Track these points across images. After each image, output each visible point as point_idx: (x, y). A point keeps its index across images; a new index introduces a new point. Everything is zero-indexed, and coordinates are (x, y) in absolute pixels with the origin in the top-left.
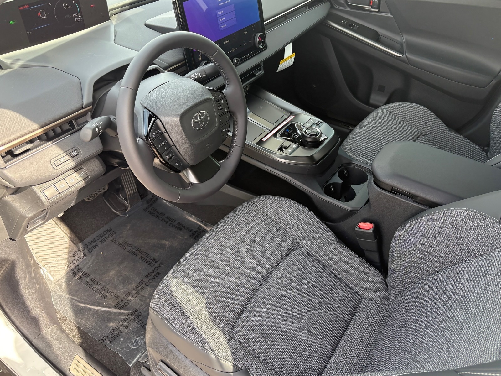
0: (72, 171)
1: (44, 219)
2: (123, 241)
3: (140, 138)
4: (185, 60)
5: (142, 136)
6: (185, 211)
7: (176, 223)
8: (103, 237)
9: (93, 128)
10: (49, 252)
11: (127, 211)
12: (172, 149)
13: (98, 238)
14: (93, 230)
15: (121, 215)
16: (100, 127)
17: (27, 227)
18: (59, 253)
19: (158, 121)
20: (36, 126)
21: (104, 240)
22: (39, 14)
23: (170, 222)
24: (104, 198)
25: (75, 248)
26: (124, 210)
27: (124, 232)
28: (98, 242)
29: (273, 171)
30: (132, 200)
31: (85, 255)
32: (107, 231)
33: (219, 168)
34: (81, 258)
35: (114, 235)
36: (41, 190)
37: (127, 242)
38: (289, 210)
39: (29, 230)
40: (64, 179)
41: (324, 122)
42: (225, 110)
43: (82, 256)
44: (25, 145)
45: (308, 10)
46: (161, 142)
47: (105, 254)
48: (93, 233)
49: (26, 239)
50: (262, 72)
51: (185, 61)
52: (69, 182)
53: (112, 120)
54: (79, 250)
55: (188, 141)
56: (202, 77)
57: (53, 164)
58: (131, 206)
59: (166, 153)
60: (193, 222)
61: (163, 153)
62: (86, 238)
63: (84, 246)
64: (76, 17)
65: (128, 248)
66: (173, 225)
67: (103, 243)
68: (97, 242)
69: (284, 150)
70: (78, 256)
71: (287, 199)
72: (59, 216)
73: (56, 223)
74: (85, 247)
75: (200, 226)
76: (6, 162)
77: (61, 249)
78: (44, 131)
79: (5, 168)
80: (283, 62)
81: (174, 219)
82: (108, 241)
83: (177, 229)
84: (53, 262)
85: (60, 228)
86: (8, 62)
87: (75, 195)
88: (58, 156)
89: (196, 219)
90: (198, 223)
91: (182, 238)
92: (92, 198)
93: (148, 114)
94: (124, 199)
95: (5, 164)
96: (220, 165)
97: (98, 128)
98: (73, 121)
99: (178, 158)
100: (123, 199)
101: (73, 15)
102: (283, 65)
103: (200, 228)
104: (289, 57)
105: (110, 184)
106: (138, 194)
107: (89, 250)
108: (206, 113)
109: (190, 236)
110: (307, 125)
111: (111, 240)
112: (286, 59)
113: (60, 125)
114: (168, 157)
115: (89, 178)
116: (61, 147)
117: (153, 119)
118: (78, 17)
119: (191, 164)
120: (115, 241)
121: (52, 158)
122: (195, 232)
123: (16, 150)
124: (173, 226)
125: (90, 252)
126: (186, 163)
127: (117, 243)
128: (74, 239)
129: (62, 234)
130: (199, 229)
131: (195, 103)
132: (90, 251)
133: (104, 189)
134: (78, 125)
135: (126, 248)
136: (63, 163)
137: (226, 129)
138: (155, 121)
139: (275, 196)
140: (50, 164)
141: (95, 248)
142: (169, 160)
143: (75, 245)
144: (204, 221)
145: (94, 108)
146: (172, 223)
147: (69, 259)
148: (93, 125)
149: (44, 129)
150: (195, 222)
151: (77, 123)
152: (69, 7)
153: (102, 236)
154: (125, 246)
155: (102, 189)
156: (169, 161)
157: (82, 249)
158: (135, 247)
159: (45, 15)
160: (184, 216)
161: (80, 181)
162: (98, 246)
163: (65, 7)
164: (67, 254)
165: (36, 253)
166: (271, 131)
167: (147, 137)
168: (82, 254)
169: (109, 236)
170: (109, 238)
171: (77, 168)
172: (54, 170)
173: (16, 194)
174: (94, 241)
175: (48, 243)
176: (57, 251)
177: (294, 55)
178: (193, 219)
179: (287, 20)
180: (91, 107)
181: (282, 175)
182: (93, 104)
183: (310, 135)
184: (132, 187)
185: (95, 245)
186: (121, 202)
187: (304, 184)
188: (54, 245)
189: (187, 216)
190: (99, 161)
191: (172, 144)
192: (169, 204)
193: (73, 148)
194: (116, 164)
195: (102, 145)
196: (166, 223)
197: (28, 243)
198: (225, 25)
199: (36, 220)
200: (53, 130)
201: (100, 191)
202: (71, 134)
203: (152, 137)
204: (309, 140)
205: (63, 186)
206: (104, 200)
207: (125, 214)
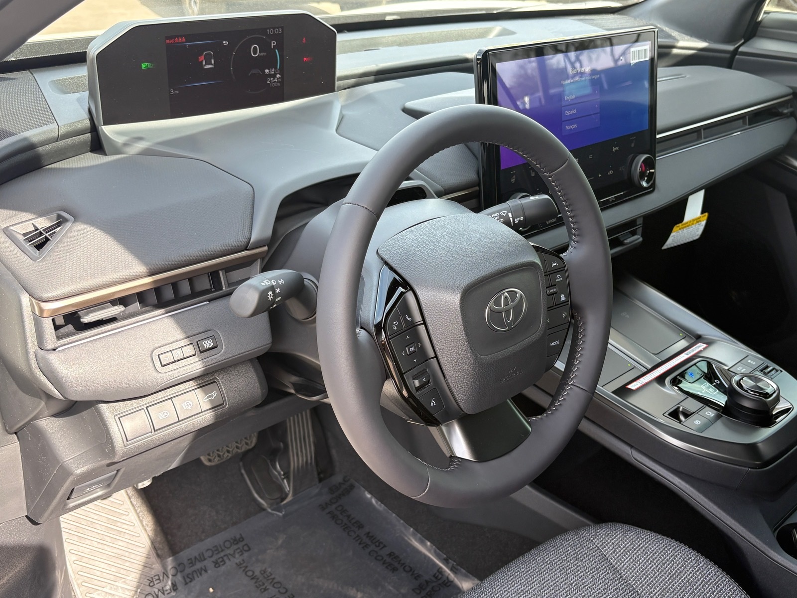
0: (191, 384)
1: (109, 485)
2: (262, 572)
3: (362, 328)
4: (479, 185)
5: (368, 325)
6: (411, 526)
7: (386, 551)
8: (222, 554)
9: (262, 288)
10: (103, 565)
11: (285, 502)
12: (429, 366)
13: (210, 553)
14: (203, 532)
15: (269, 510)
16: (278, 290)
17: (69, 498)
18: (122, 571)
19: (410, 296)
20: (141, 269)
21: (223, 561)
22: (201, 58)
23: (373, 547)
24: (241, 464)
25: (157, 567)
26: (279, 500)
27: (268, 551)
28: (208, 563)
29: (651, 467)
30: (300, 479)
31: (174, 587)
32: (232, 541)
33: (527, 433)
34: (166, 593)
35: (246, 555)
36: (118, 414)
37: (271, 574)
38: (681, 572)
39: (71, 505)
40: (171, 398)
41: (782, 369)
42: (563, 298)
43: (168, 587)
44: (108, 307)
45: (748, 127)
46: (408, 345)
47: (219, 595)
48: (202, 540)
49: (63, 525)
50: (637, 238)
51: (477, 188)
52: (182, 408)
53: (306, 282)
54: (164, 573)
55: (470, 354)
56: (514, 221)
57: (155, 358)
58: (295, 493)
59: (415, 371)
60: (425, 556)
61: (407, 372)
62: (185, 548)
63: (177, 567)
64: (270, 76)
65: (270, 591)
66: (379, 556)
67: (219, 566)
68: (205, 562)
69: (682, 418)
70: (159, 586)
71: (678, 543)
72: (141, 486)
73: (131, 502)
74: (180, 568)
75: (440, 571)
76: (59, 338)
77: (127, 564)
78: (155, 282)
79: (55, 350)
80: (680, 229)
81: (381, 540)
82: (230, 564)
83: (387, 567)
84: (105, 590)
85: (138, 514)
86: (120, 140)
87: (185, 443)
88: (172, 343)
89: (432, 551)
90: (437, 562)
91: (394, 591)
92: (217, 459)
93: (389, 276)
94: (284, 475)
95: (56, 340)
96: (530, 426)
97: (274, 292)
98: (221, 272)
99: (438, 392)
100: (282, 473)
101: (267, 71)
102: (679, 236)
103: (440, 576)
104: (694, 220)
105: (262, 435)
106: (315, 469)
107: (186, 577)
108: (521, 295)
109: (413, 590)
110: (739, 369)
111: (236, 564)
112: (687, 223)
113: (191, 278)
114: (417, 383)
115: (225, 406)
116: (182, 326)
117: (401, 289)
118: (274, 76)
119: (467, 408)
120: (246, 567)
121: (157, 345)
122: (427, 582)
123: (87, 314)
124: (378, 558)
125: (186, 584)
126: (456, 405)
127: (248, 574)
128: (161, 546)
129: (138, 528)
130: (436, 578)
131: (500, 267)
132: (188, 580)
133: (247, 444)
134: (229, 285)
135: (265, 589)
136: (178, 361)
137: (558, 342)
138: (402, 294)
139: (647, 529)
140: (150, 359)
141: (199, 574)
142: (418, 389)
143: (159, 560)
144: (450, 561)
145: (272, 251)
146: (377, 549)
147: (139, 590)
148: (265, 281)
149: (155, 279)
150: (429, 558)
151: (227, 279)
152: (262, 54)
153: (220, 550)
154: (264, 584)
155: (243, 443)
156: (418, 393)
157: (171, 572)
158: (287, 591)
159: (213, 62)
160: (406, 538)
161: (204, 411)
162: (206, 571)
163: (255, 53)
164: (138, 576)
165: (76, 562)
166: (649, 371)
167: (379, 327)
168: (170, 583)
169: (234, 553)
170: (234, 557)
171: (204, 380)
172: (155, 373)
173: (64, 417)
174: (201, 558)
175: (105, 543)
176: (119, 566)
177: (706, 218)
178: (425, 549)
179: (701, 139)
180: (266, 248)
181: (671, 479)
182: (270, 242)
183: (750, 392)
184: (306, 450)
185: (201, 569)
186: (274, 479)
187: (728, 514)
188: (115, 551)
189: (413, 540)
190: (256, 371)
191: (432, 354)
192: (377, 503)
193: (207, 332)
194: (290, 385)
195: (270, 335)
196: (363, 548)
197: (65, 536)
198: (575, 126)
199: (90, 486)
200: (175, 284)
201: (237, 447)
202: (210, 300)
203: (391, 328)
204: (747, 404)
205: (165, 414)
206: (240, 470)
207: (279, 510)
